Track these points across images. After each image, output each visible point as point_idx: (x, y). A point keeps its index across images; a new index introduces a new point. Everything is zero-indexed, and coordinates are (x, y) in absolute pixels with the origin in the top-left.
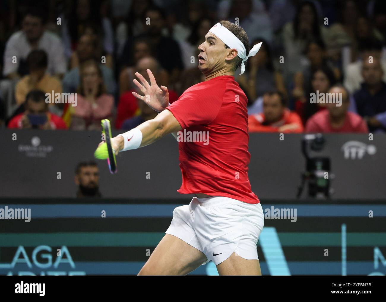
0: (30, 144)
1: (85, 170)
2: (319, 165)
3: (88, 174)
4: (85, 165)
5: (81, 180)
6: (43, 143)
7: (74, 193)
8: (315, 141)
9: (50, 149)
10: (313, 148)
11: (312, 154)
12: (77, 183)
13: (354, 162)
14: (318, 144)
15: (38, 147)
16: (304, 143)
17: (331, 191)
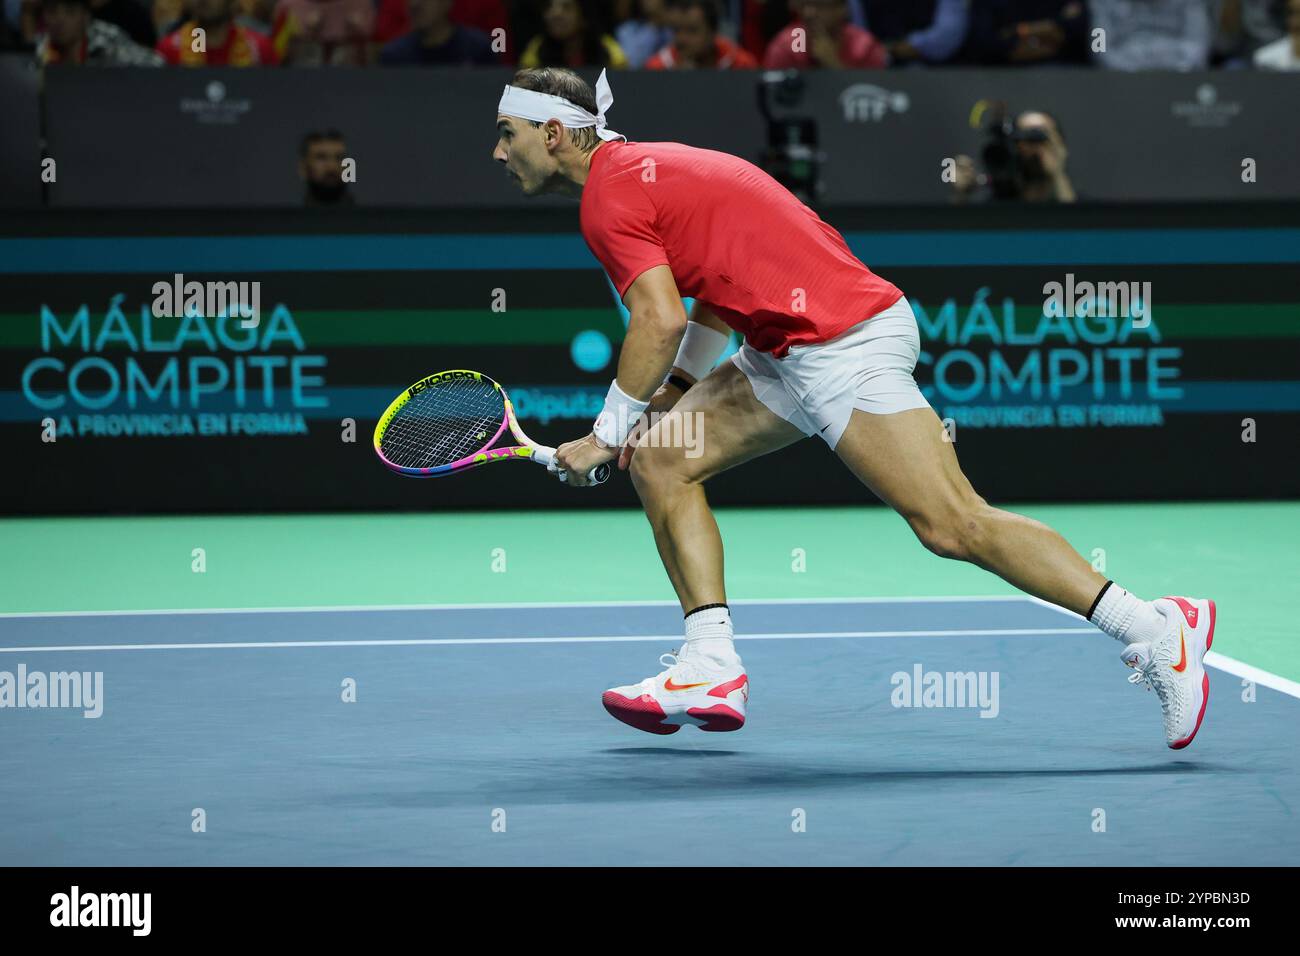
0: (204, 97)
1: (317, 148)
2: (794, 133)
3: (322, 156)
4: (316, 137)
5: (310, 170)
6: (231, 94)
7: (296, 197)
8: (784, 85)
9: (244, 106)
10: (780, 100)
11: (779, 112)
12: (302, 174)
13: (865, 128)
14: (790, 91)
15: (222, 102)
16: (762, 89)
17: (821, 187)
